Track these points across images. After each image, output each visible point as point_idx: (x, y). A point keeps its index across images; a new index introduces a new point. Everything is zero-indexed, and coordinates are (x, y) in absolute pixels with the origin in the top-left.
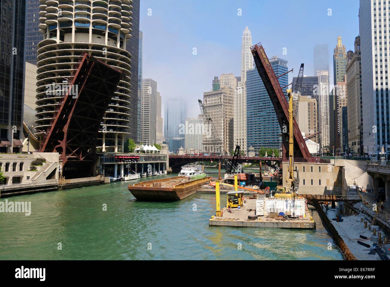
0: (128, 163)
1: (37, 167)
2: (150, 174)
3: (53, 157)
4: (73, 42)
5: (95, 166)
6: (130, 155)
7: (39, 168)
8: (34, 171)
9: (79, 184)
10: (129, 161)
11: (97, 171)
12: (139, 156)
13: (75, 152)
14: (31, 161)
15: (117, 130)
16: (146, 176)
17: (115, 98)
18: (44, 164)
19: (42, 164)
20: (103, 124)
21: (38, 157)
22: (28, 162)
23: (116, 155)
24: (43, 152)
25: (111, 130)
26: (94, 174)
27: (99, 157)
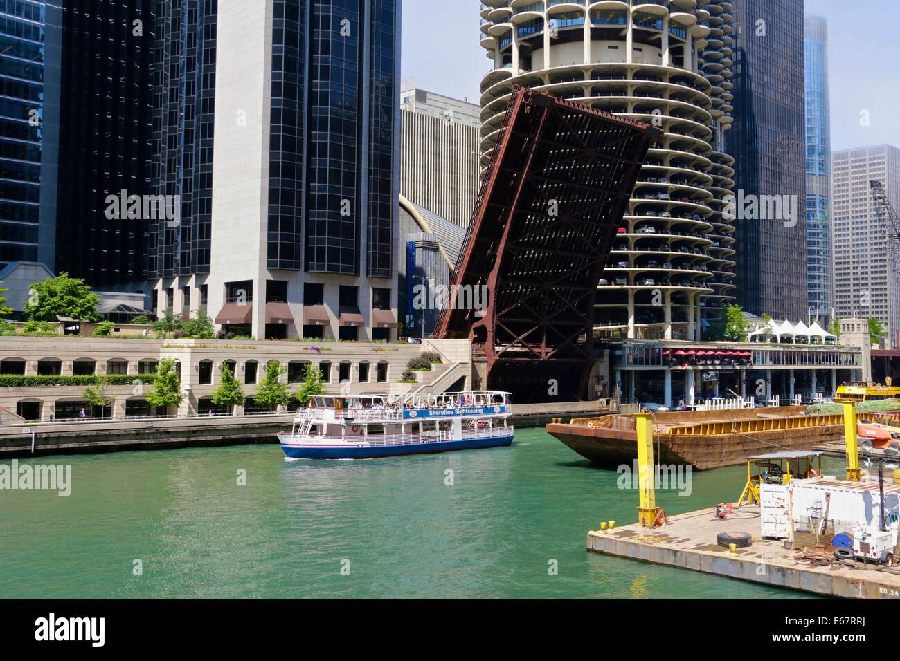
0: (711, 367)
1: (416, 372)
2: (796, 400)
3: (459, 350)
4: (547, 67)
5: (593, 373)
6: (715, 348)
7: (420, 375)
8: (408, 382)
9: (534, 418)
10: (713, 364)
11: (599, 388)
12: (750, 351)
13: (524, 339)
14: (407, 360)
15: (666, 282)
16: (778, 406)
17: (658, 199)
18: (433, 365)
19: (428, 367)
20: (623, 267)
21: (426, 350)
22: (400, 361)
23: (667, 347)
24: (444, 338)
25: (647, 282)
26: (589, 396)
27: (607, 352)
